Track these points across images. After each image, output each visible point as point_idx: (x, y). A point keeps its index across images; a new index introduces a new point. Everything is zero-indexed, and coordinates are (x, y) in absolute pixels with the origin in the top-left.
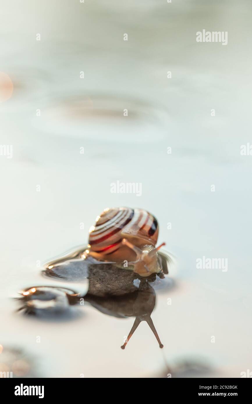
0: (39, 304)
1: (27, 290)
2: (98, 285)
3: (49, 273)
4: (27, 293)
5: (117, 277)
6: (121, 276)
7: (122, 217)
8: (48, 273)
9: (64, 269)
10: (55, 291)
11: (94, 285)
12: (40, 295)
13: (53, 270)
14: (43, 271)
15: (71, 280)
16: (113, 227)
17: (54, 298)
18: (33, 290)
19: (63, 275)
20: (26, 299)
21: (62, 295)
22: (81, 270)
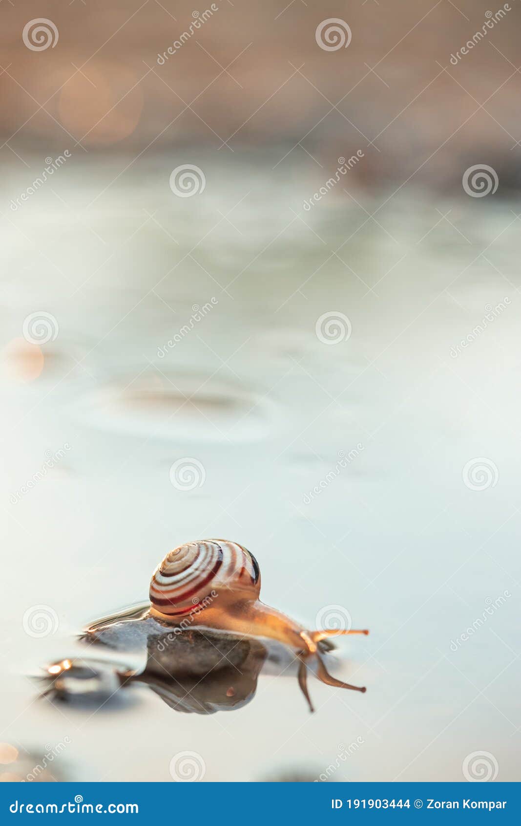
0: (75, 686)
1: (58, 663)
2: (165, 659)
3: (92, 639)
4: (56, 670)
5: (193, 648)
6: (200, 647)
7: (208, 560)
8: (90, 638)
9: (114, 633)
10: (98, 667)
11: (158, 658)
12: (76, 672)
13: (96, 634)
14: (82, 637)
15: (124, 650)
16: (198, 577)
17: (94, 675)
18: (67, 665)
19: (112, 643)
20: (54, 678)
21: (110, 673)
22: (139, 635)
